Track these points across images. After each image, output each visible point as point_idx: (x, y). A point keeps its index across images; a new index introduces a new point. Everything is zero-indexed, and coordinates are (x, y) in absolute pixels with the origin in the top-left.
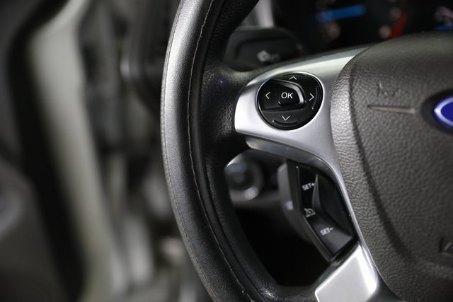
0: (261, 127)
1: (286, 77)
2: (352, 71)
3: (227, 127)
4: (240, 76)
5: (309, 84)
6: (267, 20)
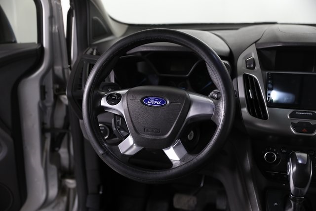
0: (107, 105)
1: (114, 93)
2: (127, 93)
3: (99, 105)
4: (103, 93)
5: (119, 95)
6: (113, 81)
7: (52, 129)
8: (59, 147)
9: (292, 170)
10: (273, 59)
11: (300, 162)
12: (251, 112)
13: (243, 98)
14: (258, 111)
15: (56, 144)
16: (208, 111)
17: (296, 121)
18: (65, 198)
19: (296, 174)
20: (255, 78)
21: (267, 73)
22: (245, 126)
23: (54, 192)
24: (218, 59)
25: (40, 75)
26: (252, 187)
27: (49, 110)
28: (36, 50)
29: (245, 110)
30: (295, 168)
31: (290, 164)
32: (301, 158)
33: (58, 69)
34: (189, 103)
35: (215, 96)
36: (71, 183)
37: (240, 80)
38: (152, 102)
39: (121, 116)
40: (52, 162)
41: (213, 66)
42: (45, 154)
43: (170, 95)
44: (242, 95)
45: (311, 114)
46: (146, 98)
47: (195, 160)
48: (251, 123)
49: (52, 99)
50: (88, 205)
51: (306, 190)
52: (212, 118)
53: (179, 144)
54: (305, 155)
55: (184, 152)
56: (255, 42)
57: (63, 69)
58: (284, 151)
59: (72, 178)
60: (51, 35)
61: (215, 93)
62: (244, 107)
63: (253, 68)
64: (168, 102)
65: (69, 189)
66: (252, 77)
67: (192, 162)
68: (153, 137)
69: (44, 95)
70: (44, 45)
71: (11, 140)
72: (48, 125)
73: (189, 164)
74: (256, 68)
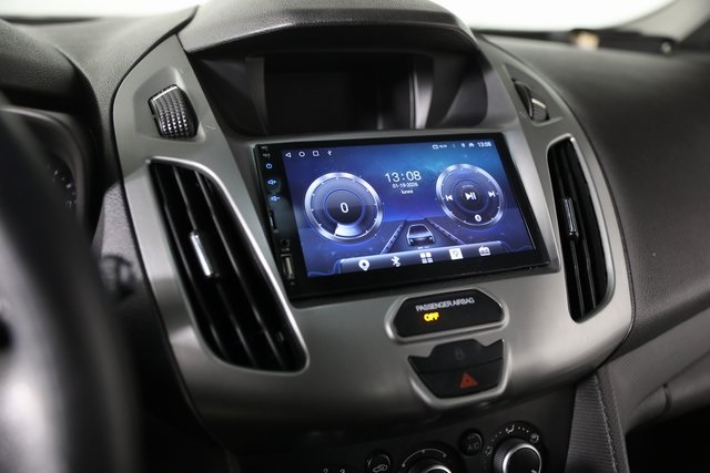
13: (166, 282)
17: (425, 346)
20: (204, 176)
21: (253, 146)
29: (186, 340)
45: (470, 301)
56: (176, 31)
62: (182, 322)
63: (188, 133)
74: (201, 131)
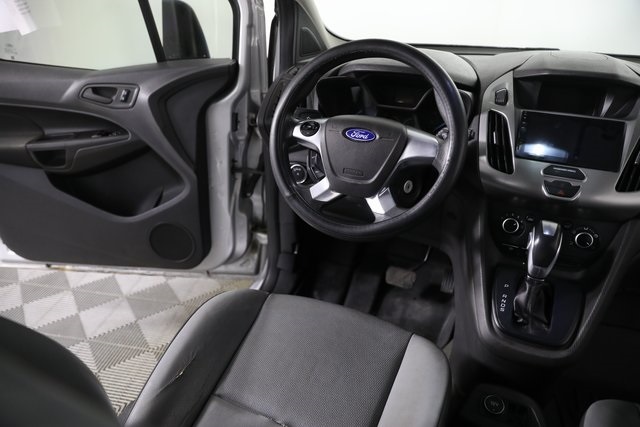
0: (301, 136)
1: (311, 122)
2: (327, 122)
3: (290, 136)
4: (297, 120)
6: (316, 108)
7: (245, 169)
8: (252, 193)
9: (533, 242)
10: (536, 95)
11: (547, 233)
12: (492, 163)
13: (483, 143)
14: (502, 162)
15: (247, 189)
16: (430, 153)
17: (551, 179)
18: (256, 256)
19: (537, 249)
20: (504, 117)
21: (522, 111)
22: (482, 180)
23: (242, 246)
24: (452, 86)
25: (232, 101)
26: (478, 260)
27: (242, 145)
28: (229, 67)
30: (538, 241)
31: (532, 235)
32: (549, 228)
33: (256, 93)
34: (405, 141)
35: (445, 135)
36: (263, 238)
37: (484, 118)
38: (357, 135)
39: (317, 152)
40: (242, 209)
41: (442, 92)
42: (233, 198)
43: (381, 128)
44: (483, 138)
45: (574, 171)
46: (350, 129)
47: (404, 216)
48: (489, 177)
49: (246, 131)
50: (279, 265)
51: (548, 271)
52: (434, 164)
53: (386, 193)
54: (555, 225)
55: (391, 203)
56: (513, 69)
57: (262, 94)
58: (531, 220)
59: (265, 232)
60: (249, 49)
61: (444, 132)
62: (483, 154)
63: (504, 104)
64: (378, 137)
65: (262, 245)
66: (500, 116)
67: (400, 218)
68: (353, 181)
69: (236, 125)
70: (240, 62)
71: (194, 176)
72: (239, 163)
73: (396, 220)
74: (508, 103)
